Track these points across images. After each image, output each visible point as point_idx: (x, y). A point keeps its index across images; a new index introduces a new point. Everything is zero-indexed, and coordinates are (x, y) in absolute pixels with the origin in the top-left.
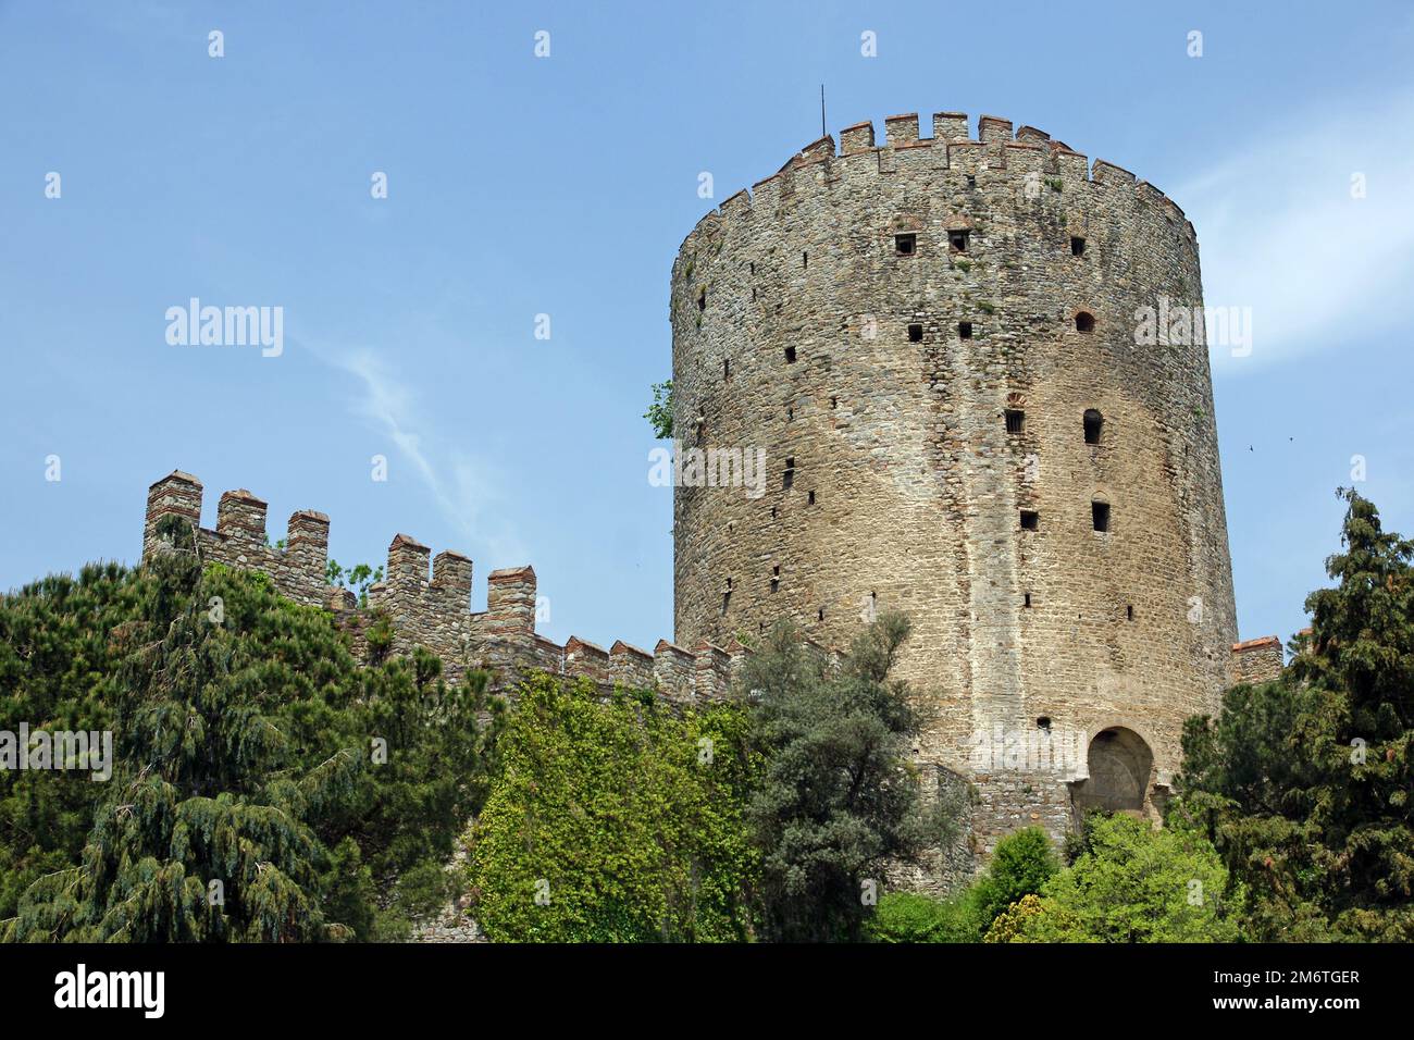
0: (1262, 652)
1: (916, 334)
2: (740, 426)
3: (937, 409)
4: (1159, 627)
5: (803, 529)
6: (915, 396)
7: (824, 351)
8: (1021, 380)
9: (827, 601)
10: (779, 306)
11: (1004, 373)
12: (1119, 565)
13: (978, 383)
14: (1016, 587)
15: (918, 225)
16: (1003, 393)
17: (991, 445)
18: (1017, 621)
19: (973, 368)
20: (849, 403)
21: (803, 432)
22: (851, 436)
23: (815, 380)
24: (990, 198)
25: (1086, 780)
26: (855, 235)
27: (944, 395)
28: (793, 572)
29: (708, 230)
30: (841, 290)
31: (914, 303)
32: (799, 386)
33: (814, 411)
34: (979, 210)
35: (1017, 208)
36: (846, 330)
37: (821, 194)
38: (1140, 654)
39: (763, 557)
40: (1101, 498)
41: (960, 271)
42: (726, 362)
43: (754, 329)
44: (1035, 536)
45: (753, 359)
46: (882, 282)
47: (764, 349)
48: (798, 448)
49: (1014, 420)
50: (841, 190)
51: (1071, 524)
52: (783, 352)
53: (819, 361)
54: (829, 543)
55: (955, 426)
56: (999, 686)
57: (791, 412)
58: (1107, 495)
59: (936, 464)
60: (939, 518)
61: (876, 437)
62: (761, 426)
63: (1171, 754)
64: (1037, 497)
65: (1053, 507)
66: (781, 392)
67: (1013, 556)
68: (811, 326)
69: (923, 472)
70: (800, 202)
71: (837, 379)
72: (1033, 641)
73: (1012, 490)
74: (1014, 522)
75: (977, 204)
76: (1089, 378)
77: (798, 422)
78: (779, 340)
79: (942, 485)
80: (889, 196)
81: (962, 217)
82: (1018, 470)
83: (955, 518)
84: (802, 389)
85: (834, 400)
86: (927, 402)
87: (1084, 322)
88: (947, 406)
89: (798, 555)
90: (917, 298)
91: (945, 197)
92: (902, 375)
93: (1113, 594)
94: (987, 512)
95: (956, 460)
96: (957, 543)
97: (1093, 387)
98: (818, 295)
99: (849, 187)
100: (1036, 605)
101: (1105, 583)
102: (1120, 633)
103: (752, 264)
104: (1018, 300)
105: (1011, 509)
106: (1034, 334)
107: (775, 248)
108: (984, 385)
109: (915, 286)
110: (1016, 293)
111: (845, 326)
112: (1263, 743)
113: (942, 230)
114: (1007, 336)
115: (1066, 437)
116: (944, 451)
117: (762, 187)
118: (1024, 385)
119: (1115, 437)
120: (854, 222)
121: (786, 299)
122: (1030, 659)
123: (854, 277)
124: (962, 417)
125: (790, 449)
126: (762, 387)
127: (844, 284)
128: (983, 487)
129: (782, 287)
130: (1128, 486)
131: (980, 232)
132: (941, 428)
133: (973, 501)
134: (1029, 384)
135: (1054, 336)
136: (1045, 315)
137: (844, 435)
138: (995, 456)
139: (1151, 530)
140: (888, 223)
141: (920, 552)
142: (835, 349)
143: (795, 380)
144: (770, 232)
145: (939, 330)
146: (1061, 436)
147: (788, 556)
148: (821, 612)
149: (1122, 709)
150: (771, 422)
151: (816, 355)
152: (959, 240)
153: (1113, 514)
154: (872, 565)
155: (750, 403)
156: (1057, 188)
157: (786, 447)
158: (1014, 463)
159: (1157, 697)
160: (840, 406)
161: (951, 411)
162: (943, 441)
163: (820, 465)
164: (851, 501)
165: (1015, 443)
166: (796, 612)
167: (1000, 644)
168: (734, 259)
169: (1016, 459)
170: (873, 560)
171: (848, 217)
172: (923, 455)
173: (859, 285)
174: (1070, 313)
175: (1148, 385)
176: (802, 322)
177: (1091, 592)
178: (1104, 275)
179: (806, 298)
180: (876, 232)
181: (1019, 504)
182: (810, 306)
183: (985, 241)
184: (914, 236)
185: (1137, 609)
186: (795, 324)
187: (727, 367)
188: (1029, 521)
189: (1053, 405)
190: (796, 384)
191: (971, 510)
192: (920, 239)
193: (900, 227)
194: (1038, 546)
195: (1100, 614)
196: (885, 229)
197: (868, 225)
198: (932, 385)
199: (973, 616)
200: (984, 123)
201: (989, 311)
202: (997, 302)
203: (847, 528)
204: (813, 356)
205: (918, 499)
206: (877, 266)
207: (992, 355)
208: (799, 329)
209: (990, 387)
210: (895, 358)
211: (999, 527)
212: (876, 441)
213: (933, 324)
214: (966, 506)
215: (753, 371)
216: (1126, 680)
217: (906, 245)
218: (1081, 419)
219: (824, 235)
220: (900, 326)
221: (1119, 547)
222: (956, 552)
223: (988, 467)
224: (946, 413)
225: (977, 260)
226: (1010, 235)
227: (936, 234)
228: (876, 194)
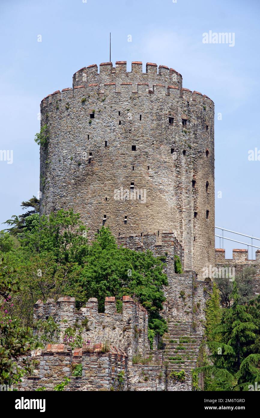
1: (173, 151)
2: (111, 166)
3: (177, 177)
5: (137, 206)
6: (172, 172)
7: (146, 150)
9: (144, 231)
10: (130, 130)
11: (192, 168)
12: (210, 229)
13: (187, 171)
14: (192, 235)
15: (175, 115)
16: (192, 174)
17: (189, 190)
18: (192, 245)
19: (186, 165)
20: (153, 169)
21: (138, 175)
22: (154, 180)
23: (142, 159)
24: (192, 110)
26: (158, 114)
27: (179, 173)
28: (133, 219)
30: (152, 131)
31: (173, 141)
32: (137, 159)
33: (142, 169)
34: (189, 114)
35: (197, 115)
36: (153, 145)
37: (147, 96)
39: (121, 212)
41: (184, 133)
42: (106, 142)
43: (120, 135)
44: (197, 220)
45: (119, 145)
46: (165, 132)
47: (124, 143)
48: (136, 180)
50: (154, 97)
51: (203, 217)
52: (131, 146)
53: (144, 153)
54: (145, 213)
55: (181, 183)
56: (188, 264)
57: (133, 167)
58: (209, 208)
59: (176, 194)
60: (176, 211)
61: (161, 182)
62: (121, 168)
64: (198, 208)
65: (200, 211)
66: (131, 159)
67: (192, 225)
68: (142, 141)
69: (173, 196)
70: (139, 97)
71: (150, 161)
72: (195, 251)
73: (193, 205)
74: (193, 215)
75: (189, 111)
76: (207, 171)
77: (136, 171)
78: (130, 142)
79: (177, 201)
80: (168, 103)
81: (185, 115)
82: (194, 199)
83: (180, 212)
84: (138, 161)
85: (149, 167)
86: (175, 174)
87: (207, 153)
88: (179, 176)
89: (134, 214)
90: (174, 139)
91: (182, 108)
92: (169, 164)
93: (209, 238)
95: (181, 194)
96: (180, 219)
97: (208, 174)
98: (145, 131)
99: (156, 97)
100: (196, 241)
101: (208, 235)
102: (209, 250)
103: (119, 112)
104: (196, 145)
105: (192, 210)
106: (199, 157)
107: (129, 109)
108: (188, 171)
109: (173, 135)
110: (196, 143)
111: (153, 144)
113: (181, 119)
114: (194, 156)
115: (203, 190)
116: (178, 190)
117: (124, 86)
119: (210, 190)
120: (157, 110)
121: (133, 129)
122: (195, 257)
123: (157, 128)
124: (183, 180)
125: (133, 179)
126: (123, 155)
127: (153, 130)
128: (187, 203)
129: (132, 124)
130: (212, 205)
131: (189, 121)
132: (178, 183)
133: (185, 207)
134: (197, 172)
135: (202, 157)
136: (201, 150)
137: (152, 180)
138: (190, 194)
140: (167, 113)
141: (171, 221)
142: (149, 150)
143: (136, 157)
144: (128, 103)
145: (178, 152)
147: (131, 214)
148: (141, 234)
150: (126, 168)
151: (143, 151)
152: (184, 121)
153: (209, 214)
154: (158, 222)
155: (117, 160)
156: (205, 109)
157: (132, 178)
160: (150, 170)
161: (180, 178)
162: (178, 187)
163: (143, 187)
164: (153, 201)
165: (194, 190)
166: (133, 232)
167: (189, 251)
168: (111, 107)
169: (194, 196)
170: (159, 221)
171: (156, 107)
172: (173, 191)
173: (158, 131)
174: (205, 150)
176: (139, 139)
177: (205, 237)
178: (211, 138)
179: (140, 130)
180: (163, 115)
181: (194, 210)
182: (142, 134)
183: (190, 124)
184: (173, 118)
185: (211, 243)
186: (136, 138)
187: (106, 144)
188: (196, 214)
189: (201, 180)
190: (136, 158)
191: (184, 210)
192: (175, 120)
193: (170, 115)
194: (198, 223)
195: (207, 244)
196: (166, 114)
197: (161, 112)
198: (176, 169)
199: (183, 243)
201: (190, 147)
202: (192, 145)
203: (151, 209)
204: (142, 151)
205: (172, 204)
206: (164, 126)
208: (138, 141)
209: (189, 172)
210: (167, 158)
211: (190, 216)
212: (161, 184)
213: (177, 149)
214: (183, 208)
215: (118, 149)
217: (171, 120)
218: (206, 184)
219: (147, 111)
220: (168, 148)
221: (210, 224)
222: (180, 222)
223: (188, 197)
224: (179, 179)
225: (188, 130)
226: (196, 123)
227: (179, 119)
228: (165, 102)
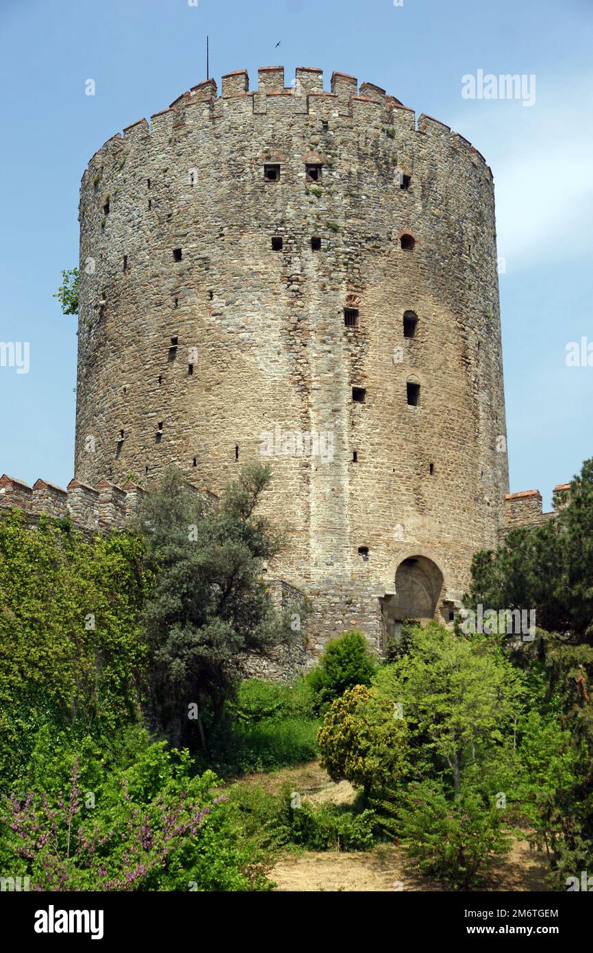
0: (527, 502)
1: (277, 244)
2: (134, 310)
3: (291, 304)
4: (452, 480)
5: (183, 394)
6: (275, 294)
7: (205, 254)
8: (357, 286)
9: (200, 452)
10: (169, 216)
11: (344, 279)
12: (425, 432)
13: (324, 286)
14: (346, 446)
15: (282, 157)
16: (343, 295)
17: (332, 335)
18: (347, 472)
19: (321, 273)
20: (223, 296)
21: (186, 318)
22: (224, 322)
23: (196, 276)
24: (339, 140)
25: (393, 595)
26: (232, 162)
27: (298, 294)
28: (174, 427)
29: (113, 150)
30: (219, 206)
31: (277, 220)
32: (183, 281)
33: (194, 301)
34: (330, 149)
35: (359, 149)
36: (222, 238)
37: (207, 127)
38: (437, 500)
39: (150, 414)
40: (414, 380)
41: (313, 197)
42: (125, 258)
43: (148, 233)
44: (363, 407)
45: (147, 257)
46: (252, 201)
47: (157, 249)
48: (181, 330)
49: (351, 316)
50: (222, 125)
51: (390, 399)
52: (171, 252)
53: (200, 262)
54: (203, 406)
55: (305, 319)
56: (331, 522)
57: (176, 301)
58: (419, 378)
59: (289, 348)
60: (290, 390)
61: (243, 324)
62: (152, 310)
63: (457, 577)
64: (365, 377)
65: (377, 385)
66: (169, 284)
67: (345, 422)
68: (195, 233)
69: (279, 353)
70: (189, 132)
71: (214, 277)
72: (358, 488)
73: (347, 371)
74: (347, 396)
75: (328, 143)
76: (408, 286)
77: (182, 309)
78: (169, 243)
79: (293, 364)
80: (260, 133)
81: (317, 154)
82: (352, 355)
83: (302, 391)
84: (186, 283)
85: (211, 293)
86: (284, 299)
87: (407, 242)
88: (299, 303)
89: (178, 414)
90: (279, 216)
91: (304, 137)
92: (266, 276)
93: (419, 454)
94: (327, 387)
95: (305, 345)
96: (303, 410)
97: (411, 293)
98: (201, 209)
99: (229, 123)
100: (361, 460)
101: (414, 445)
102: (423, 484)
103: (149, 181)
104: (358, 222)
105: (345, 385)
106: (368, 250)
107: (168, 168)
108: (328, 288)
109: (278, 206)
110: (356, 216)
111: (222, 235)
112: (532, 573)
113: (301, 163)
114: (348, 250)
115: (390, 331)
116: (296, 338)
117: (158, 118)
118: (360, 290)
119: (427, 333)
120: (232, 152)
121: (175, 211)
122: (356, 502)
123: (230, 196)
124: (311, 312)
125: (175, 330)
126: (154, 279)
127: (222, 201)
128: (325, 368)
129: (173, 200)
130: (435, 371)
131: (330, 166)
132: (293, 319)
133: (317, 378)
134: (363, 289)
135: (384, 252)
136: (378, 235)
137: (218, 322)
138: (335, 343)
139: (450, 406)
140: (259, 154)
141: (274, 416)
142: (213, 253)
143: (181, 275)
144: (164, 155)
145: (295, 243)
146: (385, 330)
147: (170, 414)
148: (195, 460)
149: (423, 542)
150: (160, 308)
151: (198, 256)
152: (314, 171)
153: (422, 392)
154: (236, 425)
155: (144, 292)
156: (391, 135)
157: (173, 328)
158: (349, 350)
159: (449, 533)
160: (216, 298)
161: (303, 307)
162: (295, 330)
163: (198, 344)
164: (222, 374)
165: (350, 334)
166: (175, 459)
167: (333, 490)
168: (134, 175)
169: (351, 347)
170: (238, 421)
171: (227, 148)
172: (279, 340)
173: (234, 202)
174: (396, 235)
175: (453, 294)
176: (188, 230)
177: (403, 452)
178: (424, 206)
179: (192, 210)
180: (249, 161)
181: (352, 382)
182: (194, 217)
183: (334, 173)
184: (278, 166)
185: (437, 466)
186: (181, 231)
187: (125, 262)
188: (358, 395)
189: (380, 306)
190: (181, 278)
191: (314, 385)
192: (283, 169)
193: (268, 158)
194: (365, 415)
195: (409, 469)
196: (256, 159)
197: (243, 155)
198: (289, 286)
199: (313, 467)
200: (335, 78)
201: (335, 230)
202: (341, 223)
203: (217, 395)
204: (195, 257)
205: (274, 374)
206: (249, 188)
207: (336, 264)
208: (185, 235)
209: (333, 289)
210: (260, 262)
211: (336, 399)
212: (243, 327)
213: (291, 238)
214: (311, 382)
215: (147, 266)
216: (427, 520)
217: (272, 173)
218: (401, 318)
219: (208, 161)
220: (265, 237)
221: (426, 418)
222: (302, 417)
223: (329, 352)
224: (298, 308)
225: (327, 188)
226: (353, 170)
227: (296, 166)
228: (250, 130)
